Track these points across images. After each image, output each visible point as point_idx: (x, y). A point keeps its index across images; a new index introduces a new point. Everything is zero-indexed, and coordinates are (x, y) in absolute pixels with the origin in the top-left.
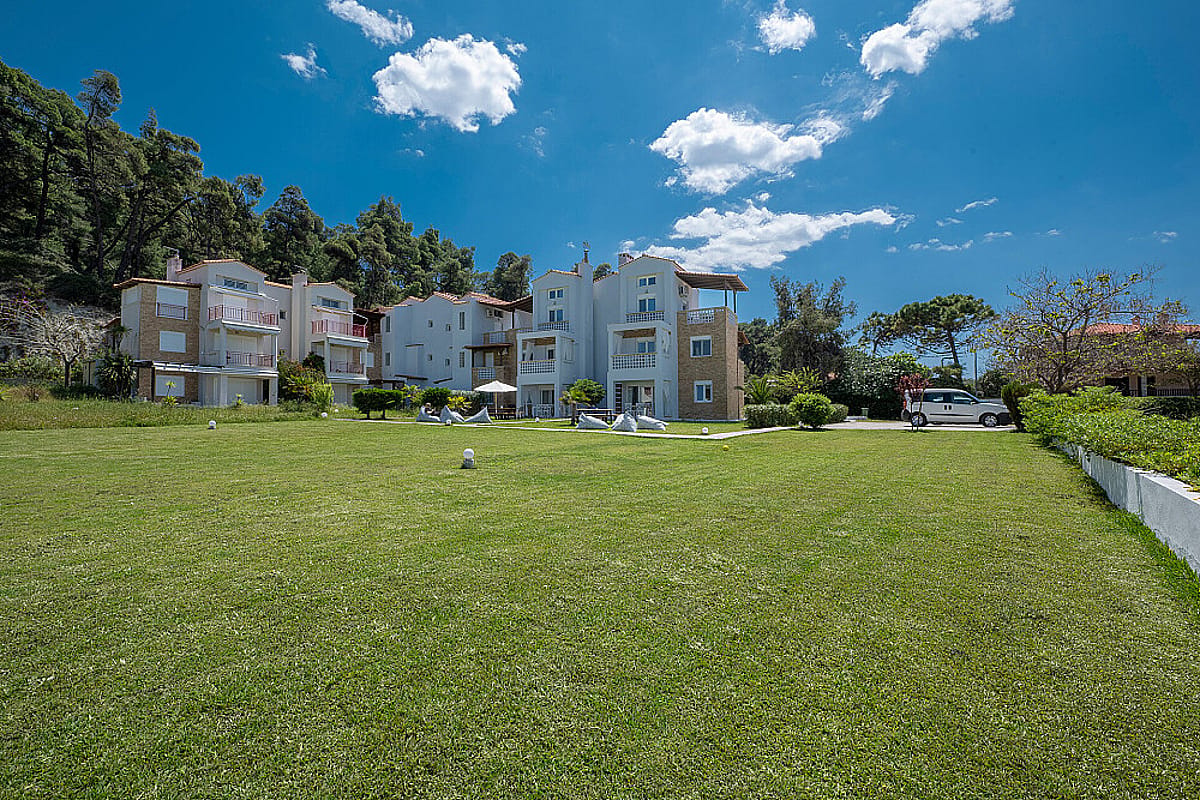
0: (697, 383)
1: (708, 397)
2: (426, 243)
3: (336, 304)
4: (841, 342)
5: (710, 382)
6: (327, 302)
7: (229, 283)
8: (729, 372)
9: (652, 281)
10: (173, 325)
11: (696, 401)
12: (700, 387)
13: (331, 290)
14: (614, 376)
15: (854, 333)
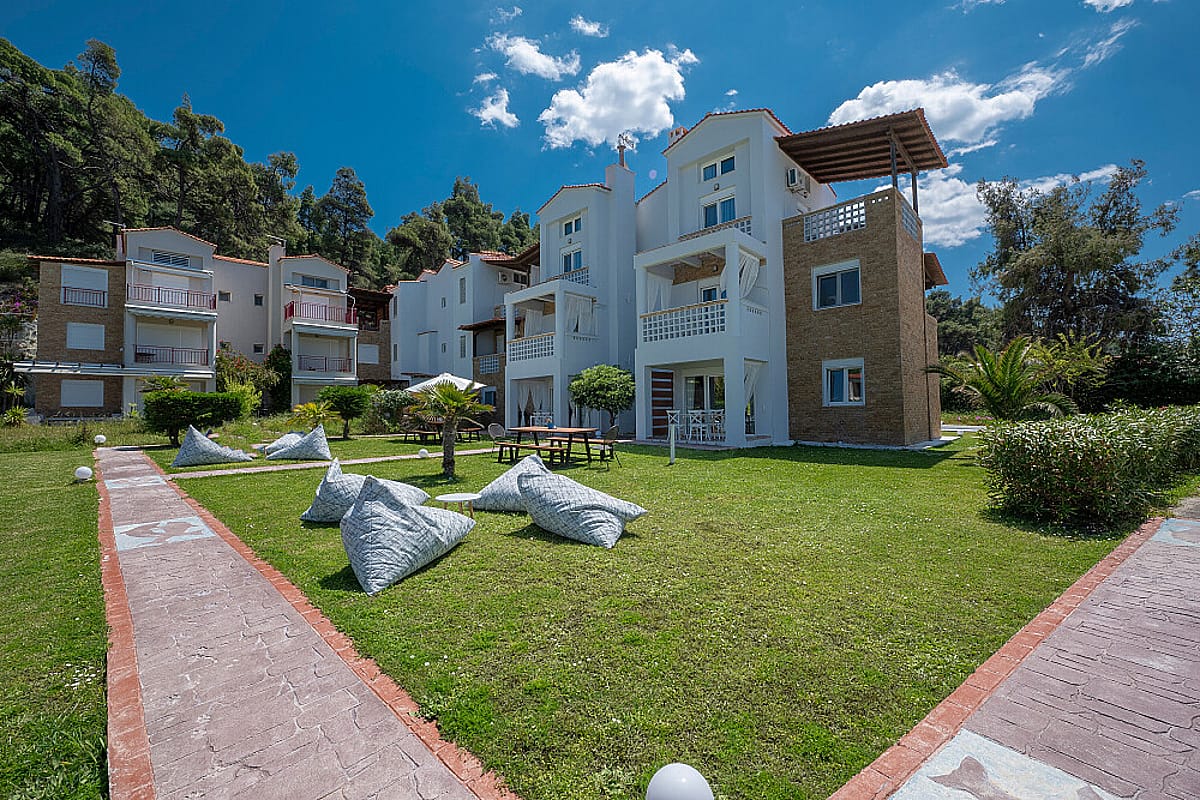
0: (829, 364)
1: (858, 393)
2: (512, 227)
3: (323, 284)
4: (1133, 286)
5: (858, 362)
6: (308, 281)
7: (161, 258)
8: (905, 336)
9: (728, 166)
10: (87, 316)
11: (827, 402)
12: (835, 376)
13: (315, 265)
14: (650, 354)
15: (1165, 267)
